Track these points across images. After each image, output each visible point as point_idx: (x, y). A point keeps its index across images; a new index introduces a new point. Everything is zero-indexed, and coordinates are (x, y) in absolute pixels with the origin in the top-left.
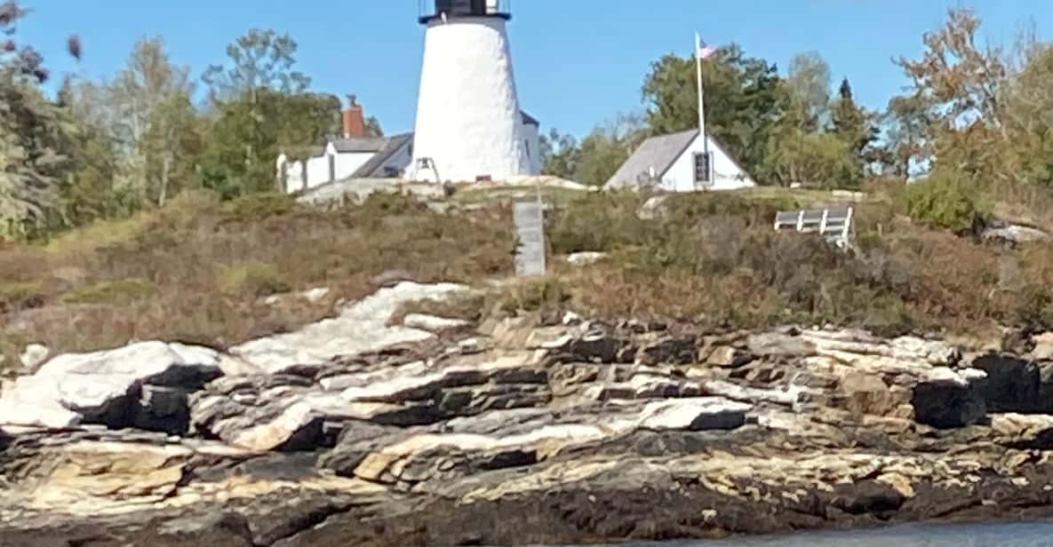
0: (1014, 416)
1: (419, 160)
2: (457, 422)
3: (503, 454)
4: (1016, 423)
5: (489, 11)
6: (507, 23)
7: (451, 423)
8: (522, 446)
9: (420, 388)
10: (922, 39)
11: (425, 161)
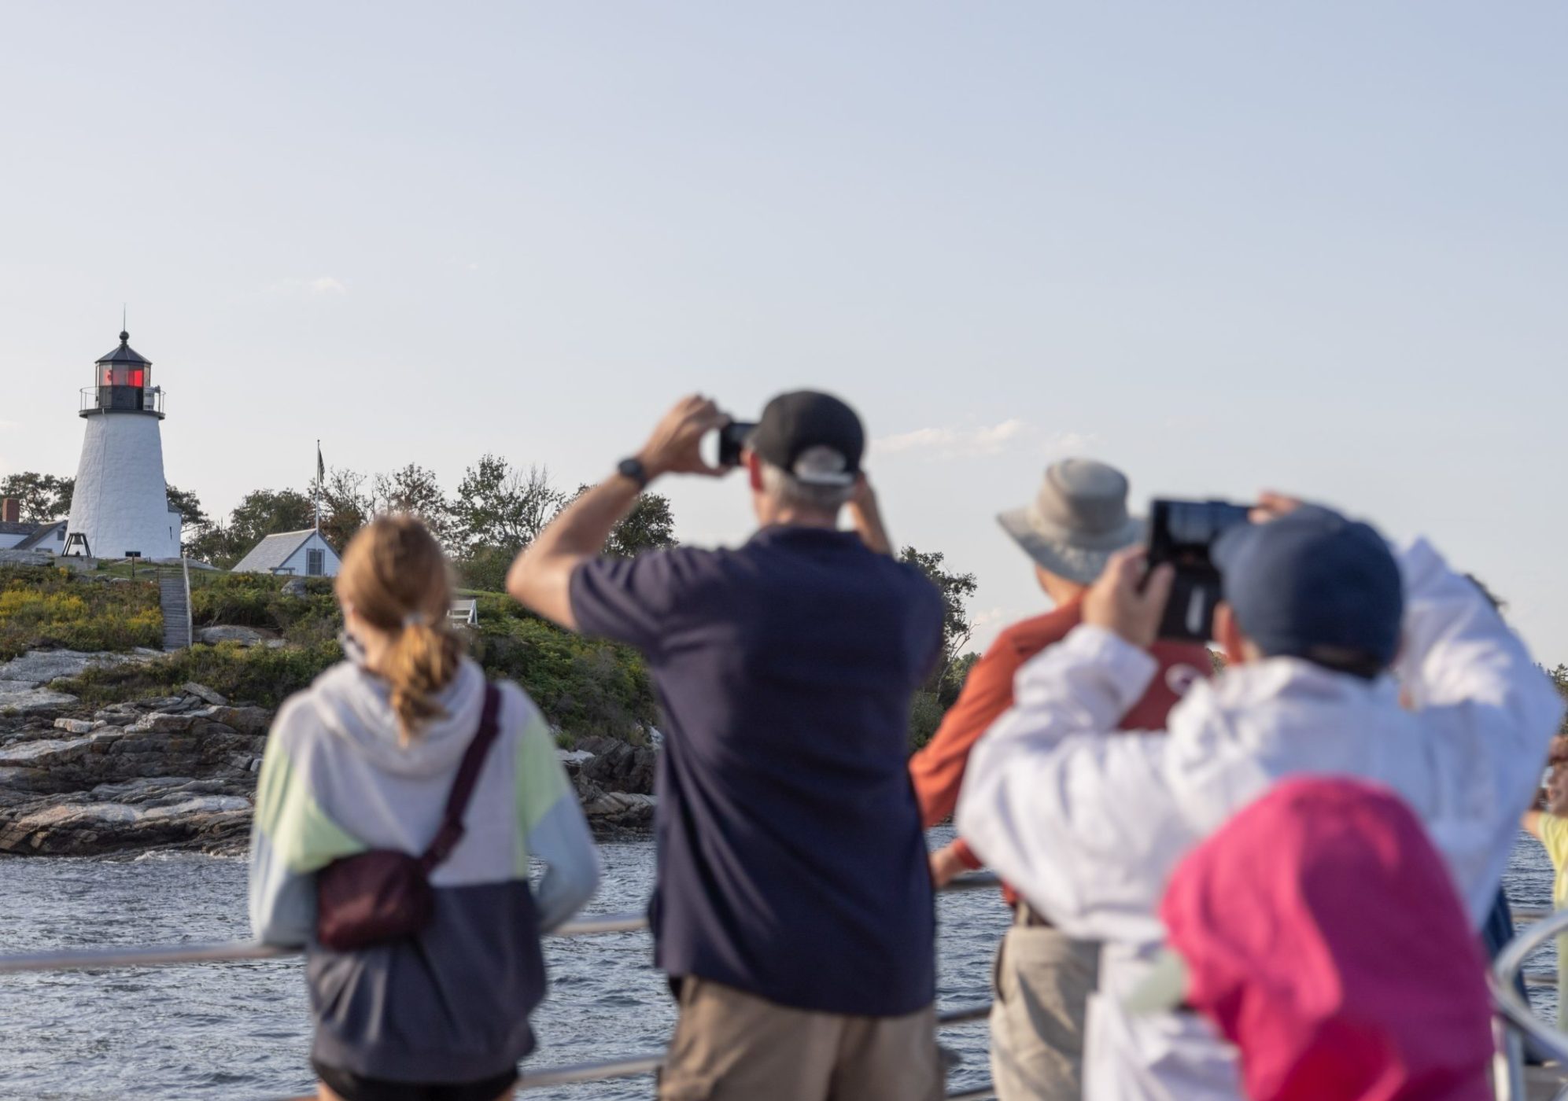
0: (618, 795)
1: (71, 535)
2: (102, 789)
3: (152, 827)
4: (619, 801)
5: (145, 409)
6: (161, 422)
7: (97, 790)
8: (171, 818)
9: (66, 752)
10: (457, 490)
11: (78, 535)
